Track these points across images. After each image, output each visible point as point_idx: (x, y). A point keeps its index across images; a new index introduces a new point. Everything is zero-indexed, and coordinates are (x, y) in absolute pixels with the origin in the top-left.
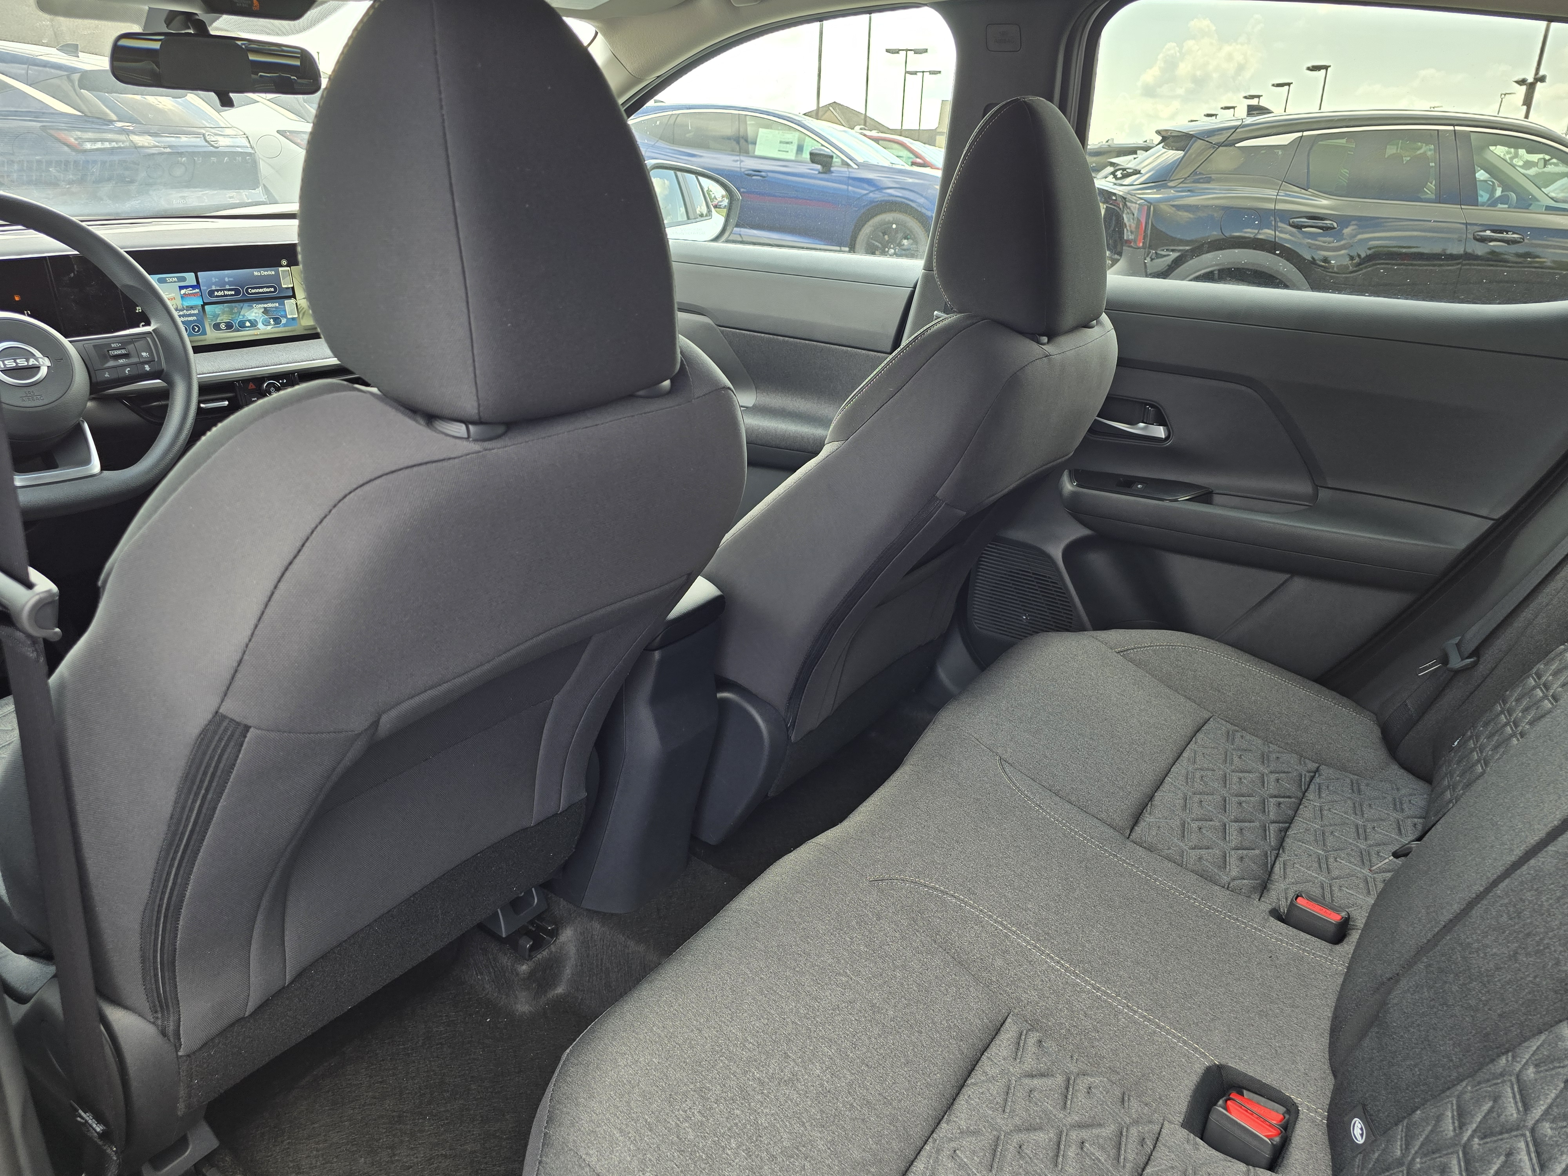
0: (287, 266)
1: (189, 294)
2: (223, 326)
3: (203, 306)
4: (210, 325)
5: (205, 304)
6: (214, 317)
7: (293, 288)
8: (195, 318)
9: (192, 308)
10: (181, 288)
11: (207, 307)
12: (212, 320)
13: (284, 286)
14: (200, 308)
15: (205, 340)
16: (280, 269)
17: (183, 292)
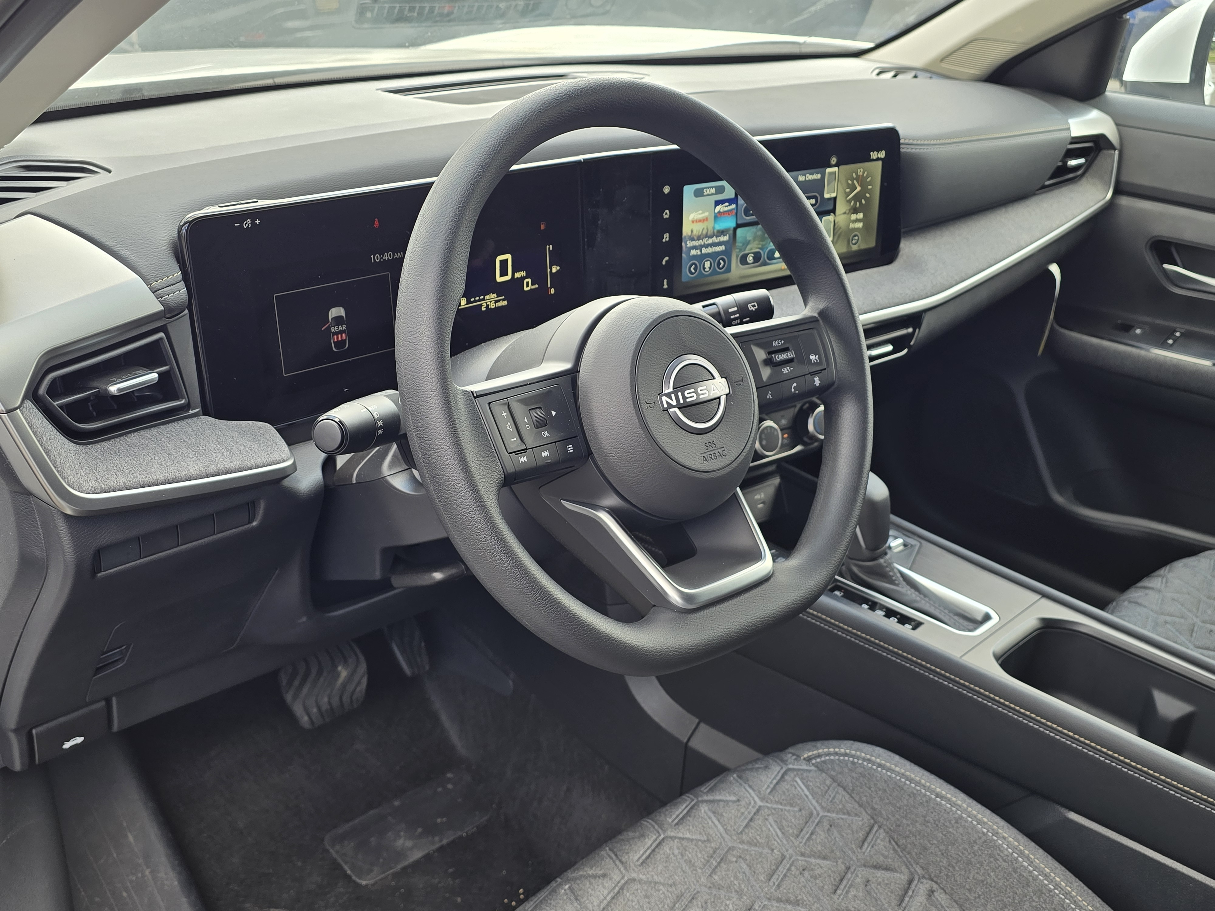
0: (837, 165)
1: (725, 213)
2: (750, 259)
3: (735, 230)
4: (737, 256)
5: (739, 226)
6: (743, 244)
7: (835, 199)
8: (722, 248)
9: (722, 233)
10: (717, 203)
11: (739, 231)
12: (741, 251)
13: (827, 196)
14: (731, 232)
15: (727, 280)
16: (828, 170)
17: (718, 208)
